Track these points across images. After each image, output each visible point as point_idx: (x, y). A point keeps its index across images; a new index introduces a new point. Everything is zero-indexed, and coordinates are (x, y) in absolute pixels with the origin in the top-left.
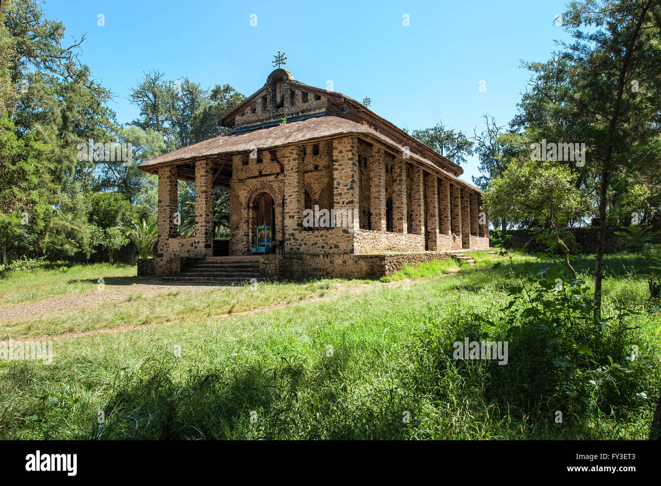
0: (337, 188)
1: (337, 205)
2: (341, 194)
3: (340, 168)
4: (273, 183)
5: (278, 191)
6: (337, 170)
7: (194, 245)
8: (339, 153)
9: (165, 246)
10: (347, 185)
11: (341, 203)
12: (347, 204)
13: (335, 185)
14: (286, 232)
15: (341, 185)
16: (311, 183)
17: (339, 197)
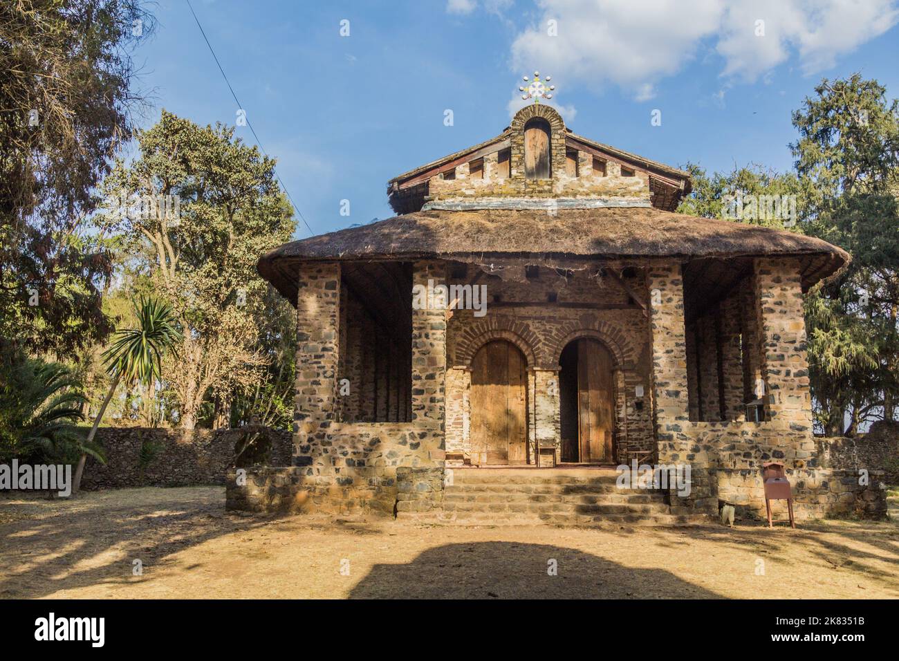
0: (774, 345)
1: (776, 376)
2: (783, 356)
3: (778, 308)
4: (530, 322)
5: (542, 338)
6: (772, 311)
7: (409, 441)
8: (774, 281)
9: (316, 441)
10: (794, 342)
11: (783, 373)
12: (796, 375)
13: (769, 341)
14: (659, 422)
15: (781, 340)
16: (620, 331)
17: (777, 363)
